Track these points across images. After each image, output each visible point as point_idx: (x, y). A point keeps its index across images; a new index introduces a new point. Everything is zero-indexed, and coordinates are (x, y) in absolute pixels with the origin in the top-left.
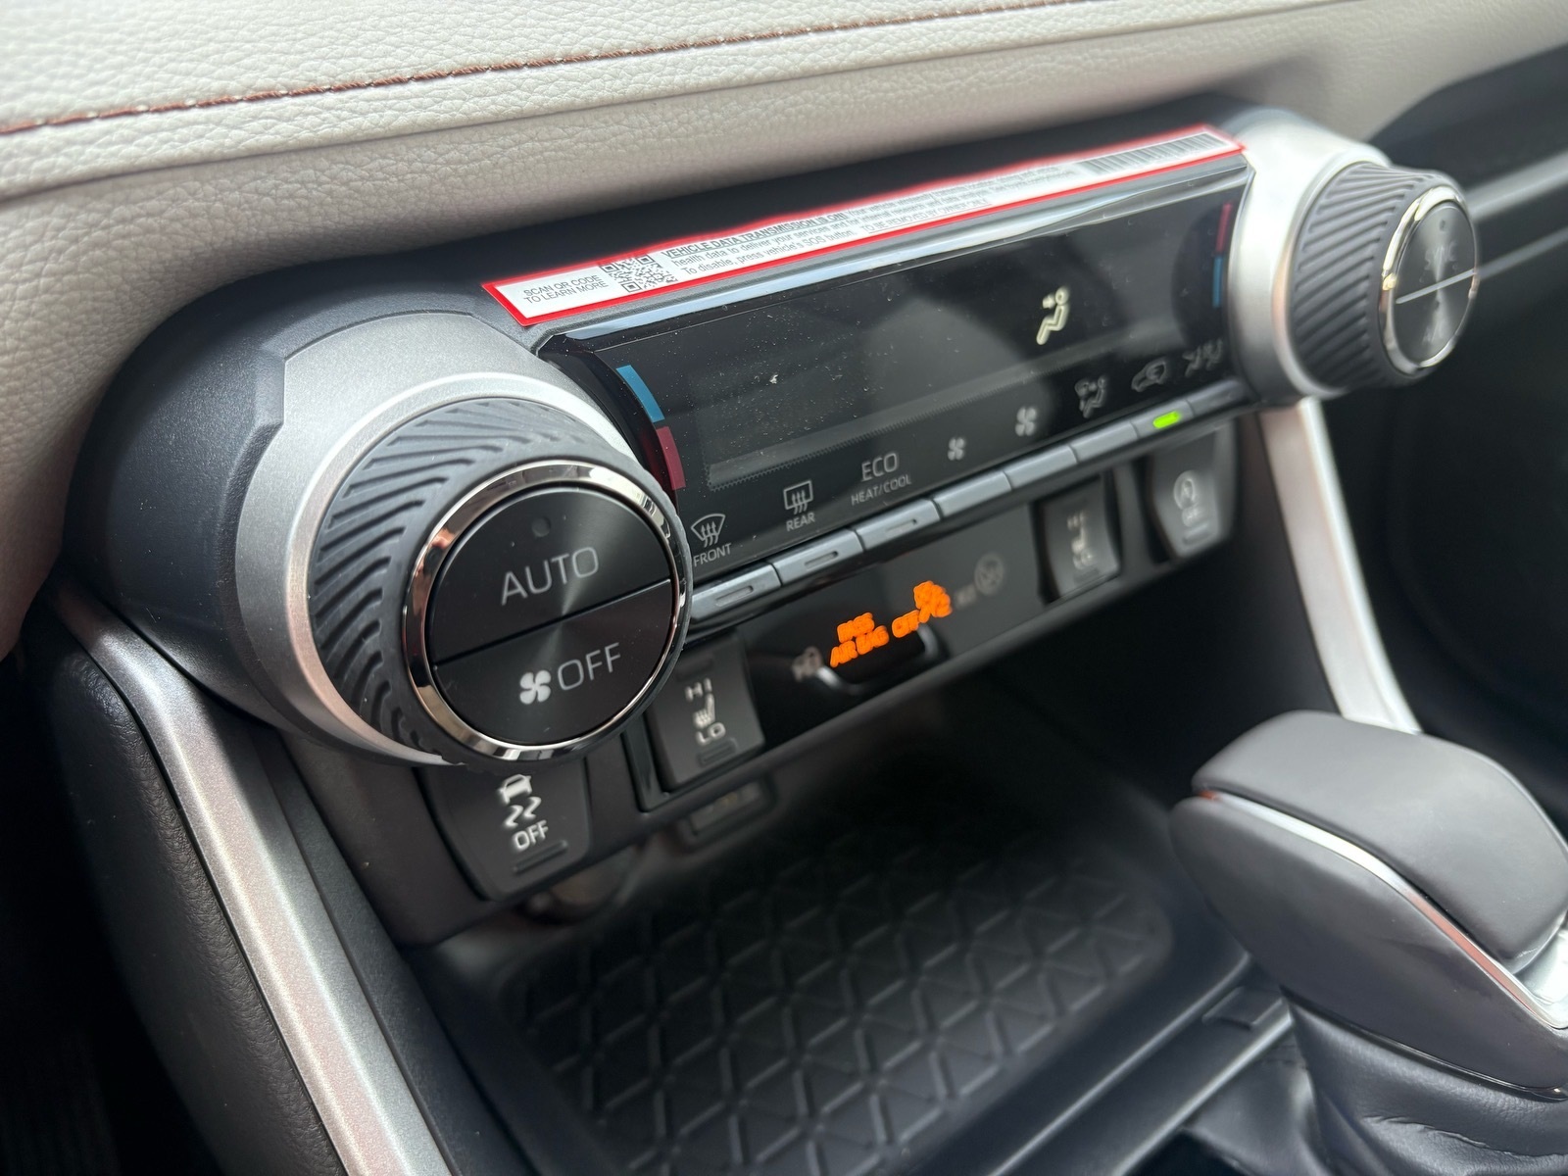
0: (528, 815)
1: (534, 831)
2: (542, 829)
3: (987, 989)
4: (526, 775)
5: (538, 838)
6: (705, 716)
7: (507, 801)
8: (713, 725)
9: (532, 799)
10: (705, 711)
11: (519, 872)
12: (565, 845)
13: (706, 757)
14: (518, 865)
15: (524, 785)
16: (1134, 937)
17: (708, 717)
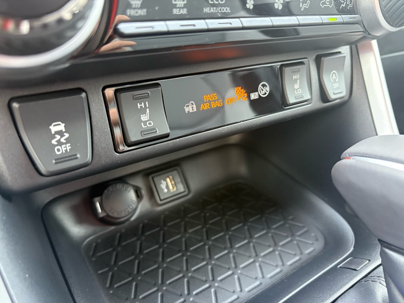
0: (63, 140)
1: (64, 147)
2: (68, 147)
3: (251, 237)
4: (63, 123)
5: (66, 150)
6: (145, 117)
7: (53, 133)
8: (148, 121)
9: (65, 134)
10: (145, 115)
11: (56, 163)
12: (78, 156)
13: (144, 133)
14: (56, 160)
15: (62, 127)
16: (310, 242)
17: (146, 117)
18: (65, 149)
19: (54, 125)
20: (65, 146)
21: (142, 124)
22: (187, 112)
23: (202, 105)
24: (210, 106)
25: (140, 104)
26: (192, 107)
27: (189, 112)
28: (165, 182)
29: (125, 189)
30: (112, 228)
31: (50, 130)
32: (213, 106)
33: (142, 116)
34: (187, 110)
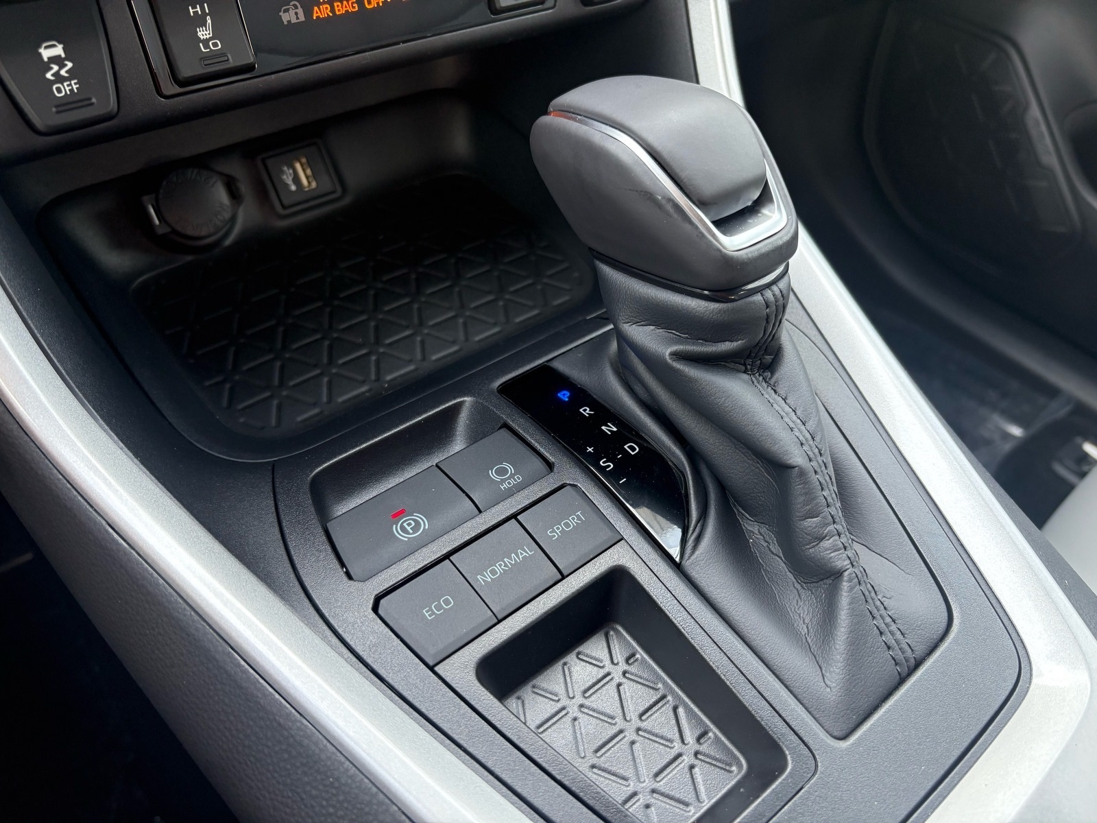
0: (63, 73)
1: (68, 85)
2: (75, 84)
4: (60, 43)
5: (71, 90)
6: (205, 32)
7: (46, 59)
8: (210, 39)
9: (66, 62)
10: (204, 28)
11: (58, 112)
12: (94, 100)
13: (206, 62)
14: (57, 106)
15: (58, 50)
16: (566, 286)
17: (207, 33)
18: (70, 88)
19: (46, 47)
20: (68, 83)
21: (201, 44)
22: (286, 23)
23: (316, 8)
24: (333, 10)
25: (192, 9)
26: (296, 13)
27: (289, 22)
28: (291, 171)
29: (203, 179)
30: (189, 258)
31: (40, 55)
32: (339, 10)
33: (200, 31)
34: (285, 17)
